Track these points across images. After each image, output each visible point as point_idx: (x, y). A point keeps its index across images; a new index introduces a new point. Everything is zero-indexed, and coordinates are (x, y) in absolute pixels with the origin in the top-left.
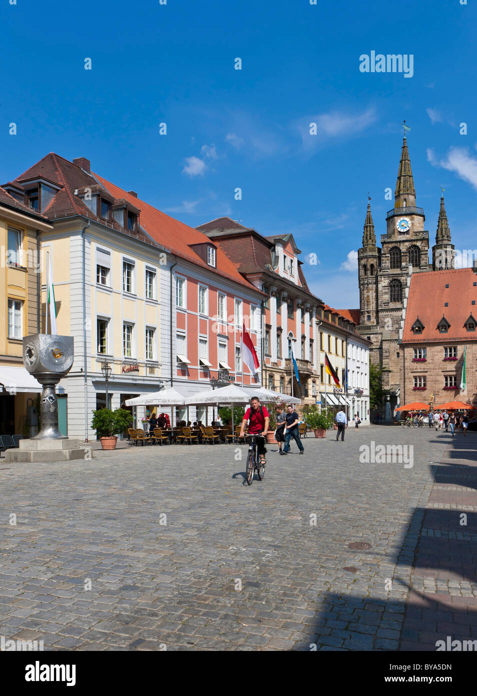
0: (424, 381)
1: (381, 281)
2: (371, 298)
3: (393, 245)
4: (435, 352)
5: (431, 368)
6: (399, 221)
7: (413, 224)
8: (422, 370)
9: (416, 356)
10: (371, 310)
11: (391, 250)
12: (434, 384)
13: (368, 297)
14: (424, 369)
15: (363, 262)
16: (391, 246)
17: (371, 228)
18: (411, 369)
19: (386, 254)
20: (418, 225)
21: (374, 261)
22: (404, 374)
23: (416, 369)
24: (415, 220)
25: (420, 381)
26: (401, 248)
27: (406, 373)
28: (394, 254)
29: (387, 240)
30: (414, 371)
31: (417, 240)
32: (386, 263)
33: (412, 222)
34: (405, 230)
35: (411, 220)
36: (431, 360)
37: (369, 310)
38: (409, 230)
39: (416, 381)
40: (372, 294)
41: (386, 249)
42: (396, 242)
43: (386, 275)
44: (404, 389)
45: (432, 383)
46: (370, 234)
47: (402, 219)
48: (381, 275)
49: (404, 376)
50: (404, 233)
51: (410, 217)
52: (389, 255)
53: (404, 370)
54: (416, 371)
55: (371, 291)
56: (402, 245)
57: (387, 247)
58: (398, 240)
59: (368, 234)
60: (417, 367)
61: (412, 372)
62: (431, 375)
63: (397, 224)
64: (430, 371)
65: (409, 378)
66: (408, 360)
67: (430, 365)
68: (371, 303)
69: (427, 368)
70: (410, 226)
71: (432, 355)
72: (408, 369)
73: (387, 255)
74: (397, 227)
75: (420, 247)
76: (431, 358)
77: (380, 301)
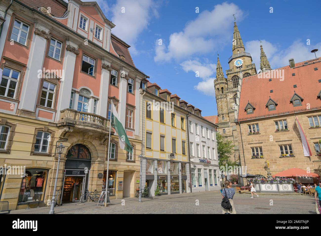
0: (261, 151)
1: (228, 95)
2: (223, 106)
3: (234, 75)
4: (266, 126)
5: (265, 140)
6: (236, 61)
7: (244, 62)
8: (257, 142)
9: (251, 131)
10: (224, 113)
11: (233, 77)
12: (270, 153)
13: (222, 106)
14: (259, 141)
15: (217, 87)
16: (232, 75)
17: (220, 69)
18: (248, 142)
19: (229, 80)
20: (248, 62)
21: (223, 85)
22: (243, 146)
23: (252, 141)
24: (245, 59)
25: (257, 151)
26: (238, 76)
27: (244, 145)
28: (235, 80)
29: (229, 73)
30: (251, 143)
31: (248, 70)
32: (230, 85)
33: (244, 60)
34: (240, 66)
35: (243, 60)
36: (264, 133)
37: (222, 113)
38: (242, 65)
39: (253, 151)
40: (224, 104)
41: (229, 77)
42: (235, 73)
43: (231, 92)
44: (244, 158)
45: (268, 152)
46: (220, 72)
47: (237, 60)
48: (228, 92)
49: (243, 148)
50: (239, 67)
51: (242, 58)
52: (232, 81)
53: (242, 143)
54: (252, 143)
55: (223, 103)
56: (239, 74)
57: (230, 76)
58: (236, 71)
59: (219, 72)
60: (252, 139)
61: (248, 144)
62: (267, 146)
63: (235, 63)
64: (265, 142)
65: (248, 149)
66: (244, 135)
67: (264, 137)
68: (224, 109)
69: (262, 140)
70: (242, 63)
71: (265, 128)
72: (245, 142)
73: (231, 81)
74: (235, 64)
75: (251, 73)
76: (264, 131)
77: (229, 107)
